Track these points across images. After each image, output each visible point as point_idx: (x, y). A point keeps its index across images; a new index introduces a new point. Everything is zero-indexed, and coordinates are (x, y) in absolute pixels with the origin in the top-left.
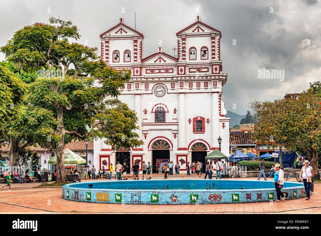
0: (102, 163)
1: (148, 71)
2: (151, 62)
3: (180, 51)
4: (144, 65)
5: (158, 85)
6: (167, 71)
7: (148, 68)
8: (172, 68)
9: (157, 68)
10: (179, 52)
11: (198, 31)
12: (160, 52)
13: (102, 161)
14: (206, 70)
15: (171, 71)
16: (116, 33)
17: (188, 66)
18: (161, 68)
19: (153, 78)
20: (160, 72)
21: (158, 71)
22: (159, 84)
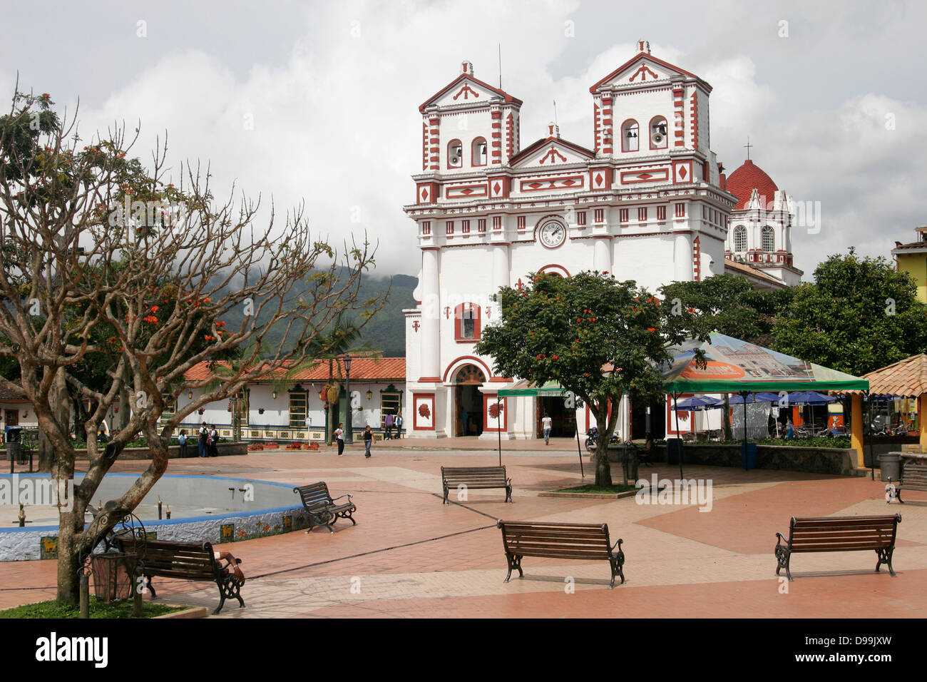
0: (418, 412)
1: (526, 187)
2: (533, 162)
3: (599, 132)
4: (516, 171)
5: (549, 218)
6: (569, 182)
7: (526, 179)
8: (581, 174)
9: (546, 177)
10: (598, 135)
11: (644, 78)
12: (551, 138)
13: (418, 406)
14: (663, 175)
15: (578, 183)
16: (455, 98)
17: (619, 169)
18: (556, 176)
19: (533, 203)
20: (552, 187)
21: (547, 185)
22: (551, 216)
